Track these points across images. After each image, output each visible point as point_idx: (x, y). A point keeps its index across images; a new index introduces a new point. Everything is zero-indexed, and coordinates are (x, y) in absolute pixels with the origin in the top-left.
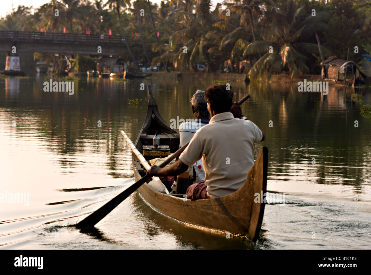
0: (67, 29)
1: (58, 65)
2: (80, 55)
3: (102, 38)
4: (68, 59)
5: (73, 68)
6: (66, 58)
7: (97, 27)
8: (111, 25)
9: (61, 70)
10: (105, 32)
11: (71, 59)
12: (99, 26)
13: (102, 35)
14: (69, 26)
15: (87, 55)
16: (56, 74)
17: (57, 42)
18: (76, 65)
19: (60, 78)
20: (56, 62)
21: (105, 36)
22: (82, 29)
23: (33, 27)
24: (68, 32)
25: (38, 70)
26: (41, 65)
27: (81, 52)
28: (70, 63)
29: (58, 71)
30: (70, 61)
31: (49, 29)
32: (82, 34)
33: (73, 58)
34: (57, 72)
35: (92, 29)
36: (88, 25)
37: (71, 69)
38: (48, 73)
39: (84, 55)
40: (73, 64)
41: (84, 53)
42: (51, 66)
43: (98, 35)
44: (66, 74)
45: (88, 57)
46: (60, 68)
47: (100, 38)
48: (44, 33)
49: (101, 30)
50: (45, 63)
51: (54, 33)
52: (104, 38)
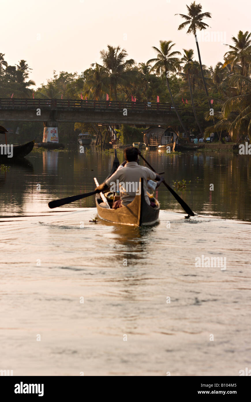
0: (111, 96)
1: (102, 136)
2: (125, 125)
3: (148, 105)
4: (113, 129)
5: (117, 139)
6: (111, 129)
7: (144, 94)
8: (159, 92)
9: (105, 141)
10: (152, 99)
11: (115, 130)
12: (146, 93)
13: (150, 103)
14: (114, 94)
15: (133, 125)
16: (99, 147)
17: (99, 111)
18: (121, 137)
19: (103, 151)
20: (100, 133)
21: (152, 103)
22: (128, 97)
23: (75, 95)
24: (112, 100)
25: (81, 142)
26: (84, 136)
27: (126, 122)
28: (114, 134)
29: (102, 143)
30: (114, 132)
31: (91, 97)
32: (128, 102)
33: (118, 128)
34: (100, 144)
35: (138, 96)
36: (134, 92)
37: (116, 141)
38: (91, 145)
39: (130, 125)
40: (118, 135)
41: (130, 122)
42: (94, 138)
43: (145, 102)
44: (111, 146)
45: (135, 127)
46: (103, 139)
47: (147, 105)
48: (85, 101)
49: (149, 98)
50: (88, 134)
51: (96, 101)
52: (152, 106)
